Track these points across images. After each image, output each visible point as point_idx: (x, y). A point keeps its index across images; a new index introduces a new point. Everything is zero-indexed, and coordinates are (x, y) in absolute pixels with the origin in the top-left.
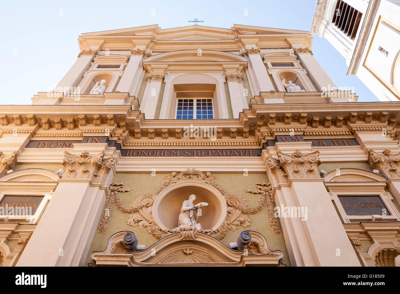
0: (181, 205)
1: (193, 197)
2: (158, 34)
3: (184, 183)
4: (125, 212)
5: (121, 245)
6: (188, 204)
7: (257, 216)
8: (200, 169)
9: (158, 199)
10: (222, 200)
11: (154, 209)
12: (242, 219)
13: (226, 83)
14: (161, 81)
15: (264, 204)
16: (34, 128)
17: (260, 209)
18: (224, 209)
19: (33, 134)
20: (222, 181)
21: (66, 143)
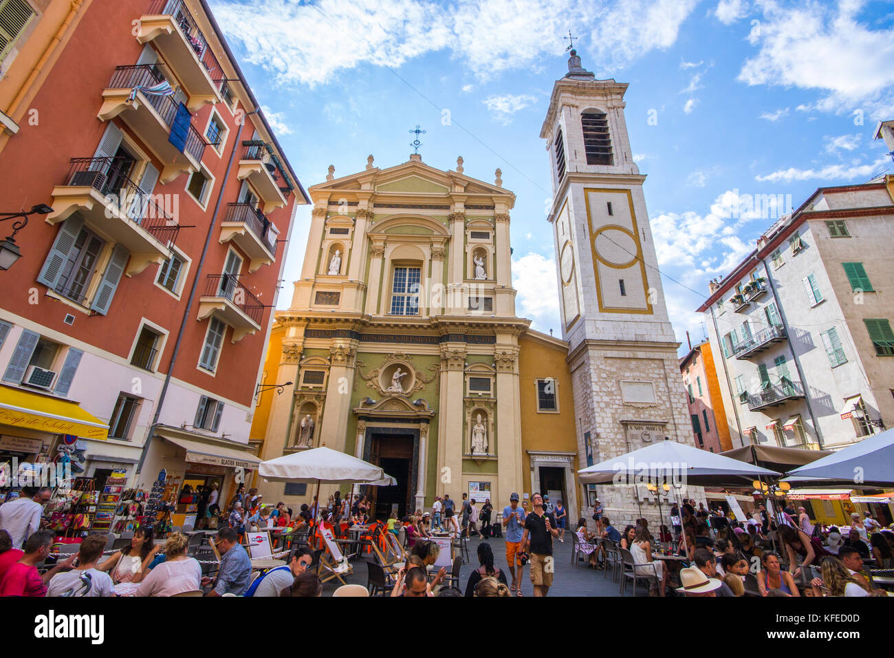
0: (392, 376)
1: (399, 369)
2: (378, 176)
3: (395, 361)
4: (364, 379)
5: (365, 403)
6: (396, 375)
7: (430, 384)
8: (404, 352)
9: (381, 371)
10: (413, 373)
11: (379, 378)
12: (421, 386)
13: (431, 261)
14: (381, 256)
15: (435, 377)
16: (307, 323)
17: (432, 381)
18: (414, 380)
19: (307, 325)
20: (416, 361)
21: (328, 333)
